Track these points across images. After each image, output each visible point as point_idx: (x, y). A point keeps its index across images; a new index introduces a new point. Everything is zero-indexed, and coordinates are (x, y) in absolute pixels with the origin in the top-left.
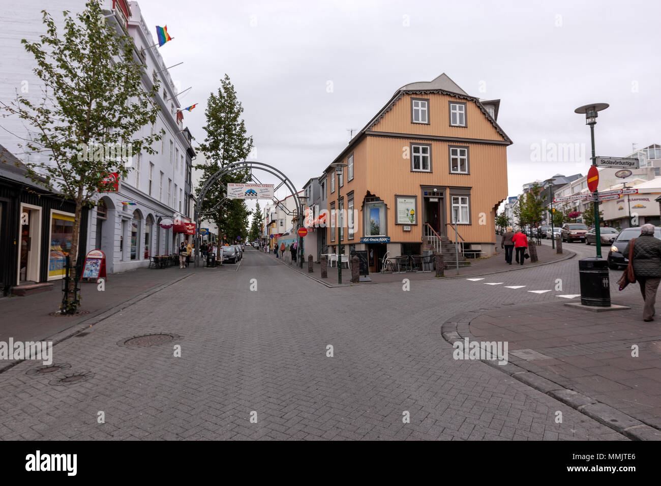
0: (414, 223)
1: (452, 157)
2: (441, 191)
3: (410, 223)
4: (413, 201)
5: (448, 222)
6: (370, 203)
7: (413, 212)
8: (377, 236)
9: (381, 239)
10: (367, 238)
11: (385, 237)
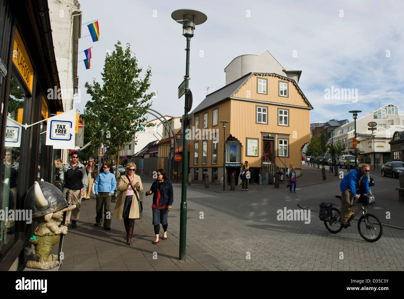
0: (257, 155)
1: (280, 115)
2: (273, 136)
3: (254, 155)
4: (256, 141)
5: (276, 155)
6: (230, 141)
7: (256, 149)
8: (234, 163)
9: (237, 165)
10: (228, 164)
11: (239, 164)
